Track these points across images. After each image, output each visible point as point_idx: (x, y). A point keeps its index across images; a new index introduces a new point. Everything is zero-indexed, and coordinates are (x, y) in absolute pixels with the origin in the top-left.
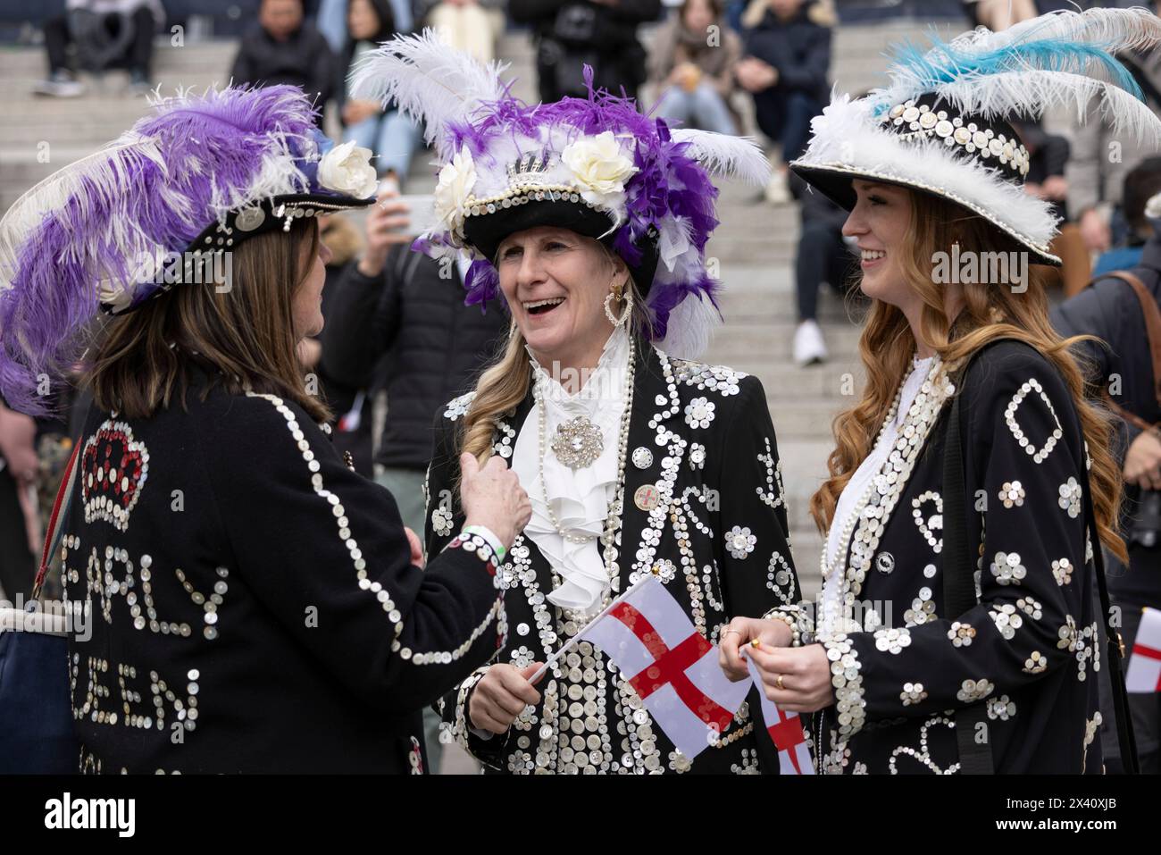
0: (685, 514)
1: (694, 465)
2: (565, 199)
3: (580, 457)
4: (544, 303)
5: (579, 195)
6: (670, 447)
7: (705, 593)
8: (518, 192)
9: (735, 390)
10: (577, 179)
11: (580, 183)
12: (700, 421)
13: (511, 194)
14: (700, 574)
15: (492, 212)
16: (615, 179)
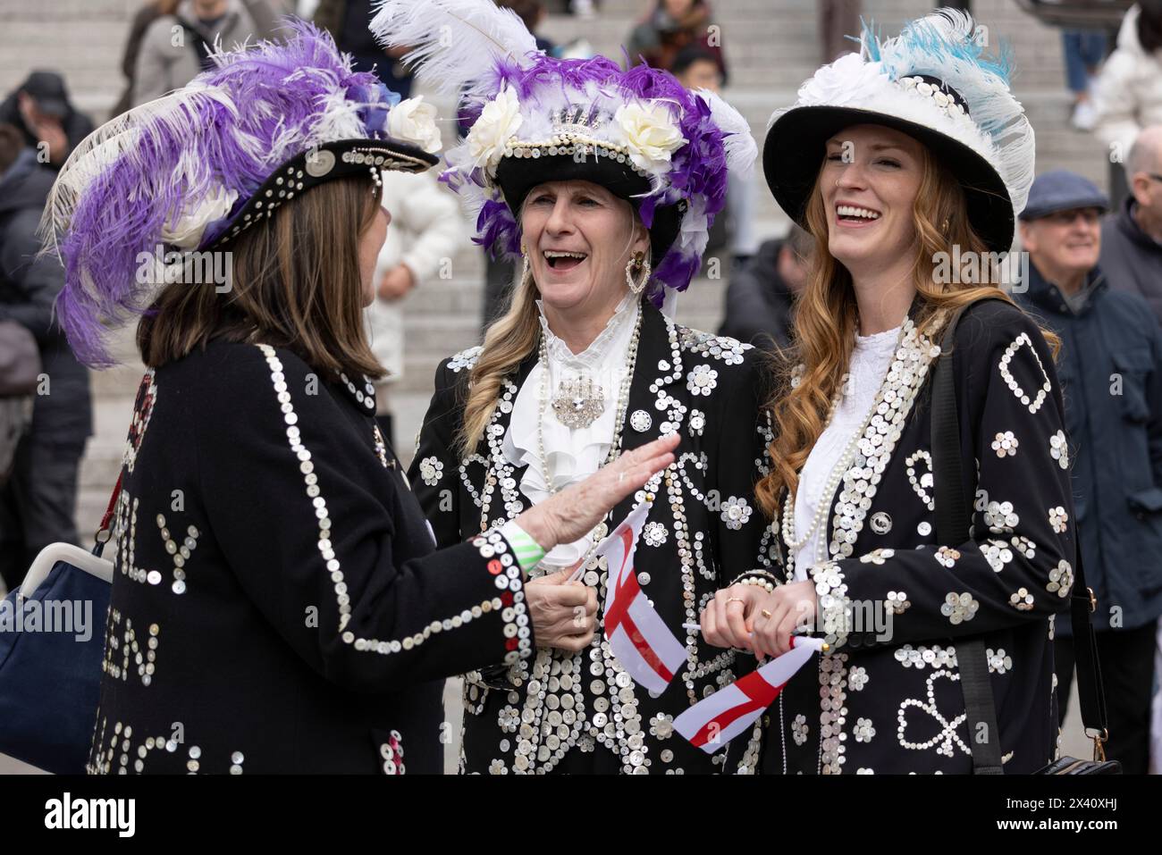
0: (680, 478)
1: (693, 432)
2: (612, 157)
3: (580, 417)
4: (568, 255)
5: (627, 156)
6: (670, 412)
7: (696, 560)
8: (566, 142)
9: (740, 360)
10: (629, 141)
11: (631, 145)
12: (701, 388)
13: (559, 143)
14: (692, 540)
15: (536, 157)
16: (664, 147)
